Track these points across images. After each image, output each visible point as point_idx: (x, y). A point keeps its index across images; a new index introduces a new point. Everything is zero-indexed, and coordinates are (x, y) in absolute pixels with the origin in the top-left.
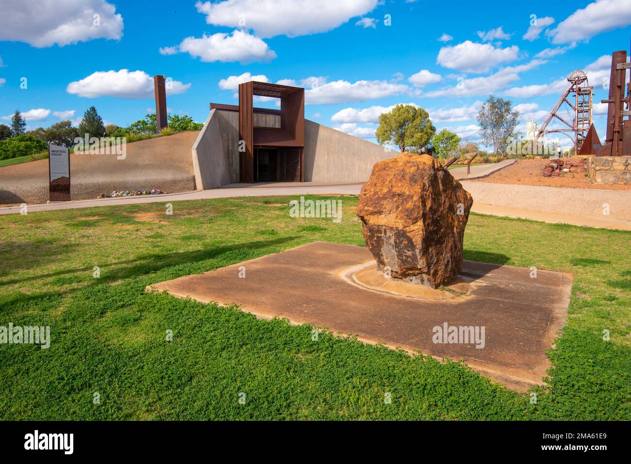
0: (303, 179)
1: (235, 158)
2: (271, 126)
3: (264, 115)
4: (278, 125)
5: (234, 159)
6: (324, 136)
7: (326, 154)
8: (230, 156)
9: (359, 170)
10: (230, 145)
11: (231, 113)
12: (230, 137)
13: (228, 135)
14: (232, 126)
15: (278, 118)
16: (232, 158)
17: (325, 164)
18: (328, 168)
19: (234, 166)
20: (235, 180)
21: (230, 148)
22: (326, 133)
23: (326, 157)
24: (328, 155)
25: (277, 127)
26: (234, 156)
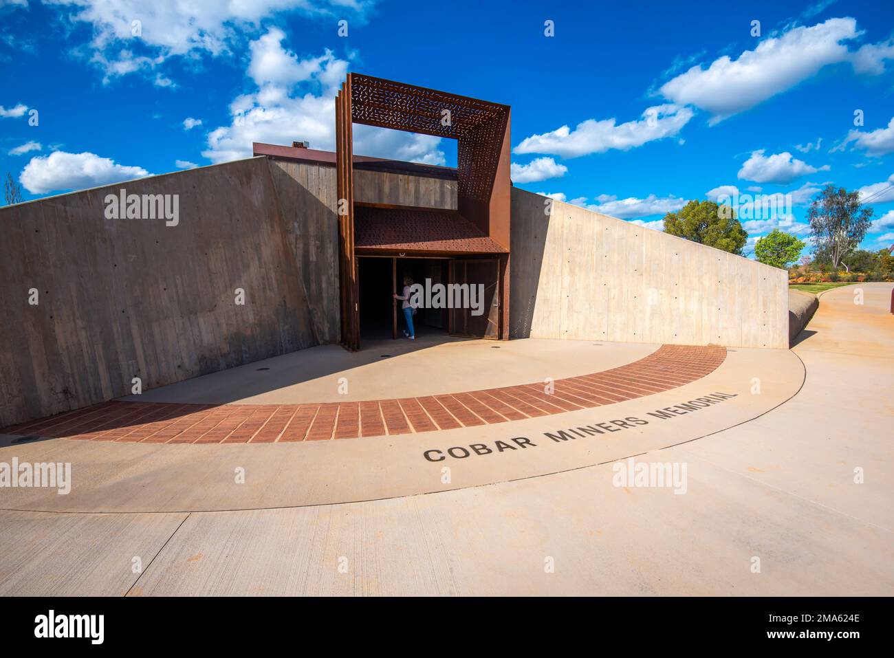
0: (506, 334)
1: (329, 282)
2: (432, 205)
3: (412, 178)
4: (450, 204)
5: (324, 285)
6: (563, 227)
7: (566, 270)
8: (313, 277)
9: (652, 314)
10: (313, 250)
11: (314, 169)
12: (312, 230)
13: (305, 226)
14: (318, 202)
15: (450, 186)
16: (319, 282)
17: (564, 296)
18: (570, 307)
19: (325, 302)
20: (327, 337)
21: (313, 258)
22: (567, 219)
23: (567, 279)
24: (572, 272)
25: (448, 207)
26: (324, 278)
